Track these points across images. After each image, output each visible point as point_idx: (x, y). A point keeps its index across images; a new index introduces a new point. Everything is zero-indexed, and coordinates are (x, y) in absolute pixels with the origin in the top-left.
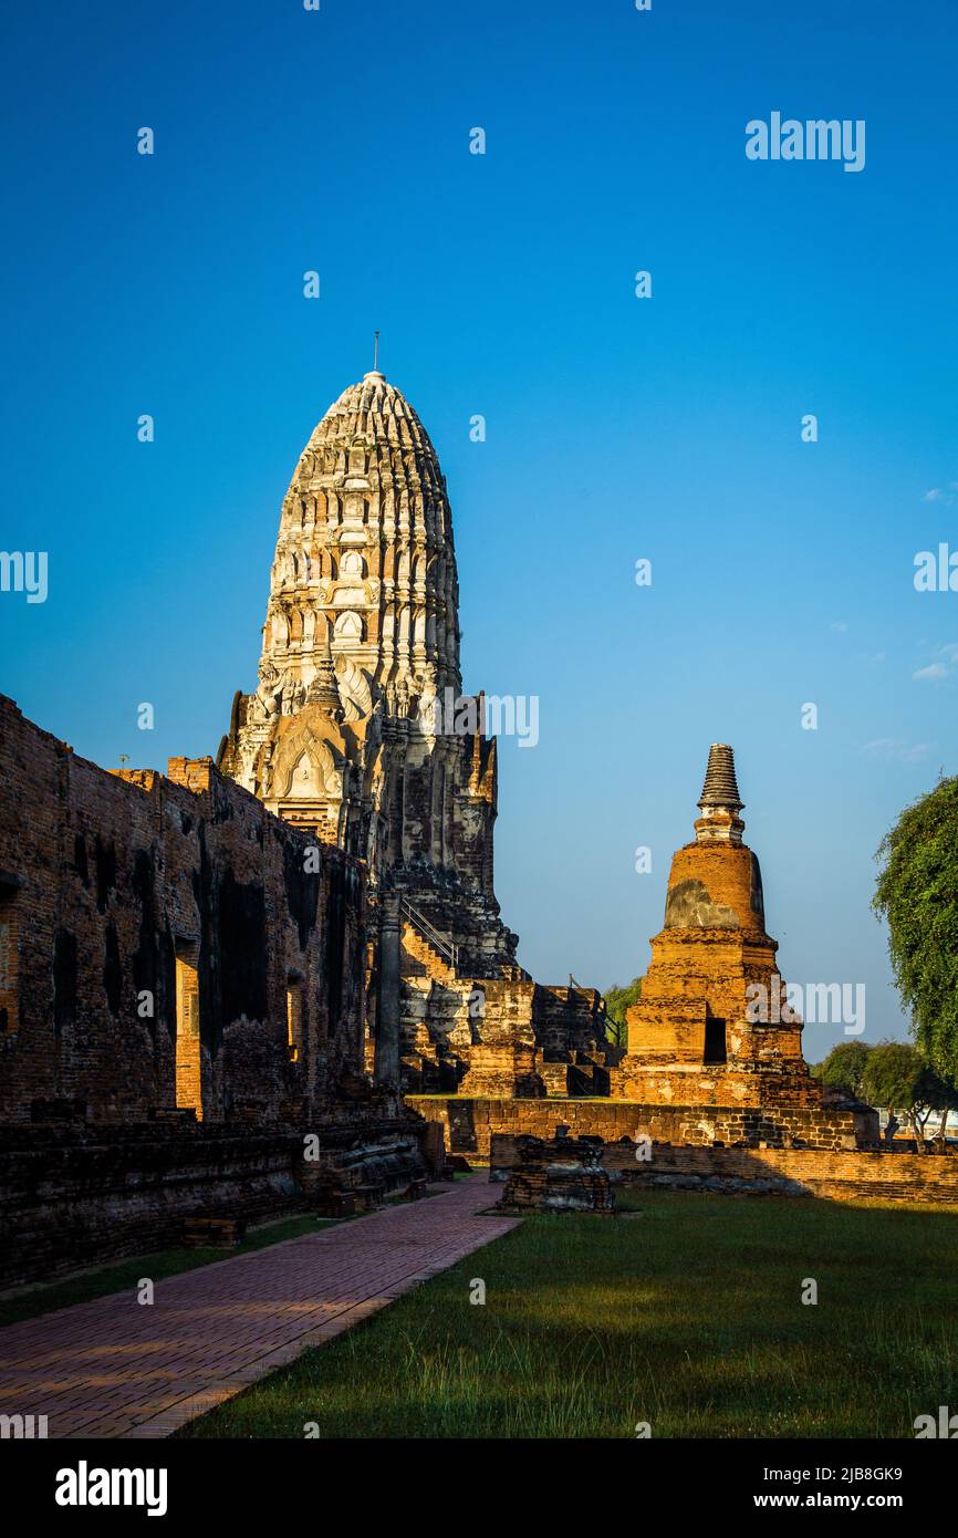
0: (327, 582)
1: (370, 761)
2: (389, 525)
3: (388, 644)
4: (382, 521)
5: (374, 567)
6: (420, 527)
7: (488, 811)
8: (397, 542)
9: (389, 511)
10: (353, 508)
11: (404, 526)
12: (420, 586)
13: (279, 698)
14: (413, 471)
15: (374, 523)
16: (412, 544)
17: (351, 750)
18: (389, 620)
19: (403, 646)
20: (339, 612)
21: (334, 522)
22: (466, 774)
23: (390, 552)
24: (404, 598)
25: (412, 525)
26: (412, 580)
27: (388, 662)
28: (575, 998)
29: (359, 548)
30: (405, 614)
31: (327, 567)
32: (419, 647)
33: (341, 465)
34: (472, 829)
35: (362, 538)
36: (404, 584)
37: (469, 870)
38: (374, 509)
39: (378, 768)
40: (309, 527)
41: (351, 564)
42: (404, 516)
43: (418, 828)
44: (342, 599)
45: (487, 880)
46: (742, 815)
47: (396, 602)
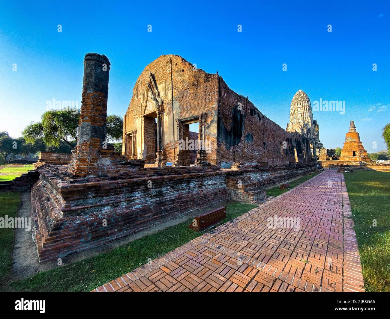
0: (297, 111)
1: (304, 128)
2: (303, 105)
3: (304, 116)
4: (302, 104)
5: (302, 109)
6: (307, 104)
7: (318, 132)
8: (304, 106)
9: (303, 103)
10: (299, 104)
11: (305, 104)
12: (308, 110)
13: (292, 123)
14: (306, 98)
15: (301, 105)
16: (306, 106)
17: (302, 127)
18: (304, 114)
19: (306, 116)
20: (298, 114)
21: (297, 105)
22: (315, 128)
23: (304, 107)
24: (306, 111)
25: (306, 104)
26: (307, 109)
27: (305, 118)
28: (332, 150)
29: (300, 107)
30: (306, 113)
31: (296, 110)
32: (308, 116)
33: (297, 100)
34: (316, 134)
35: (301, 106)
36: (306, 110)
37: (316, 138)
38: (301, 103)
39: (305, 129)
40: (294, 107)
41: (299, 109)
42: (305, 103)
43: (310, 134)
44: (298, 113)
45: (318, 139)
46: (356, 128)
47: (305, 112)
